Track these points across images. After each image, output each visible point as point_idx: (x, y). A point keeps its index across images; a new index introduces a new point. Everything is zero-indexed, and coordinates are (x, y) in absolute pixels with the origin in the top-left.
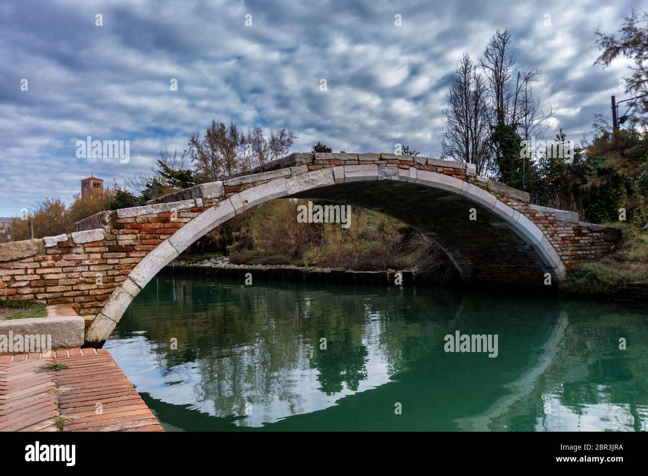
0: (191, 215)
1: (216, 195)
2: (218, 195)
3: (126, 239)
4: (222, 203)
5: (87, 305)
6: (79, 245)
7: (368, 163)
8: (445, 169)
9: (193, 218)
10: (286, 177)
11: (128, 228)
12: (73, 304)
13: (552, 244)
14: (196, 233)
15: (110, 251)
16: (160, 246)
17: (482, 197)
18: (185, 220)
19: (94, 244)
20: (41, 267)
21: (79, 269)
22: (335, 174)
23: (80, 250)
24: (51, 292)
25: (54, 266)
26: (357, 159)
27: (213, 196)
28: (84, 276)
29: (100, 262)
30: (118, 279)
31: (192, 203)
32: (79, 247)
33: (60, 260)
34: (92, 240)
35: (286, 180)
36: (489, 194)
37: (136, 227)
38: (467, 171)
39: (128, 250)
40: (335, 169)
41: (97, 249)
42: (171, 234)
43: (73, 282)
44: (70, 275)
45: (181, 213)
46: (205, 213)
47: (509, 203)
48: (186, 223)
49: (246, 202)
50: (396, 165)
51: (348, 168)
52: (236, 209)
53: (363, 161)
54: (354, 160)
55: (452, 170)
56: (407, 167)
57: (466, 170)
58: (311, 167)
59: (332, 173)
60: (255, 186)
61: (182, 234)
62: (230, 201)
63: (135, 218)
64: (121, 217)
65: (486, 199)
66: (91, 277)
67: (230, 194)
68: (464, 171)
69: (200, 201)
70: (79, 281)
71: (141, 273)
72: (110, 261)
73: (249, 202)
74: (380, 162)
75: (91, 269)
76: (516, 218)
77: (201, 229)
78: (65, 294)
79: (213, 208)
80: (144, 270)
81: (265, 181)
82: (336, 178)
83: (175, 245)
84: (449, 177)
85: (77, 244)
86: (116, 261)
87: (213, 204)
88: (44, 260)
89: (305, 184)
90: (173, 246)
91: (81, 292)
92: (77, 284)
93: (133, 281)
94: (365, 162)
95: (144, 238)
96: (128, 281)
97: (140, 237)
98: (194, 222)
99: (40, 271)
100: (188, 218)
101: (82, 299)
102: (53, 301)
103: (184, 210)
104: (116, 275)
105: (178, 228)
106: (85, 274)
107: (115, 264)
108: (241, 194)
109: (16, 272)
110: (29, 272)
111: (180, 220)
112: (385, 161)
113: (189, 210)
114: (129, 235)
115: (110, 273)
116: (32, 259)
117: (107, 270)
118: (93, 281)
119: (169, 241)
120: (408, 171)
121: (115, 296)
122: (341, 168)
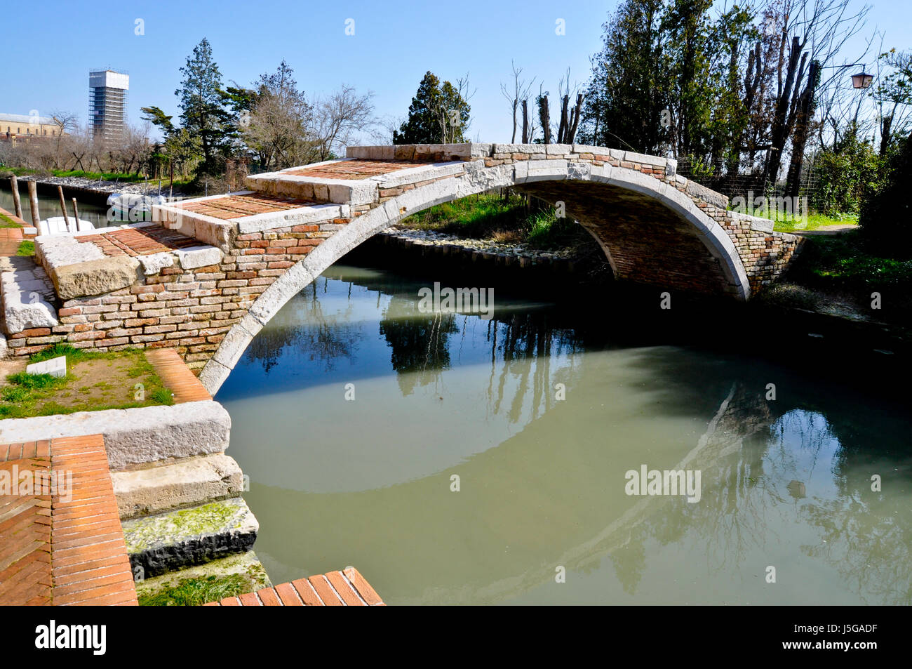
0: (334, 226)
1: (367, 200)
2: (369, 200)
3: (247, 261)
4: (375, 211)
5: (194, 349)
6: (188, 271)
7: (557, 157)
8: (643, 166)
9: (335, 232)
10: (456, 175)
11: (252, 246)
12: (178, 348)
13: (741, 259)
15: (227, 278)
16: (291, 270)
18: (325, 235)
19: (208, 269)
20: (139, 301)
21: (188, 302)
22: (516, 172)
23: (190, 276)
24: (150, 334)
25: (155, 300)
26: (544, 152)
27: (363, 203)
28: (193, 312)
29: (215, 293)
30: (235, 314)
31: (336, 211)
32: (188, 274)
33: (164, 291)
34: (205, 265)
35: (456, 180)
36: (686, 197)
37: (262, 244)
39: (251, 275)
40: (517, 165)
41: (212, 276)
42: (306, 254)
43: (178, 319)
44: (175, 310)
45: (321, 226)
46: (353, 224)
47: (705, 209)
48: (326, 238)
49: (404, 209)
50: (589, 161)
51: (532, 164)
52: (391, 219)
53: (551, 155)
54: (542, 153)
55: (651, 167)
56: (602, 163)
57: (666, 168)
58: (489, 163)
59: (512, 171)
60: (417, 188)
61: (320, 253)
62: (384, 208)
63: (262, 233)
64: (245, 232)
65: (682, 204)
66: (202, 313)
67: (384, 199)
68: (664, 169)
69: (346, 209)
70: (186, 319)
71: (265, 307)
72: (227, 291)
73: (407, 210)
74: (571, 156)
75: (202, 303)
78: (168, 336)
79: (362, 218)
80: (269, 302)
81: (430, 181)
82: (517, 177)
83: (309, 268)
84: (647, 176)
85: (185, 269)
86: (234, 291)
87: (363, 212)
88: (143, 291)
90: (307, 270)
91: (188, 332)
92: (183, 322)
93: (255, 315)
94: (554, 157)
95: (272, 260)
96: (249, 317)
97: (267, 258)
98: (337, 237)
99: (137, 306)
100: (330, 231)
101: (190, 341)
102: (153, 345)
103: (324, 222)
104: (234, 310)
105: (316, 246)
106: (194, 309)
107: (233, 295)
108: (399, 198)
109: (106, 309)
110: (123, 307)
111: (318, 234)
112: (577, 156)
113: (332, 221)
114: (252, 256)
115: (226, 306)
116: (127, 291)
117: (222, 303)
118: (204, 318)
119: (303, 263)
120: (601, 168)
121: (231, 337)
122: (525, 164)
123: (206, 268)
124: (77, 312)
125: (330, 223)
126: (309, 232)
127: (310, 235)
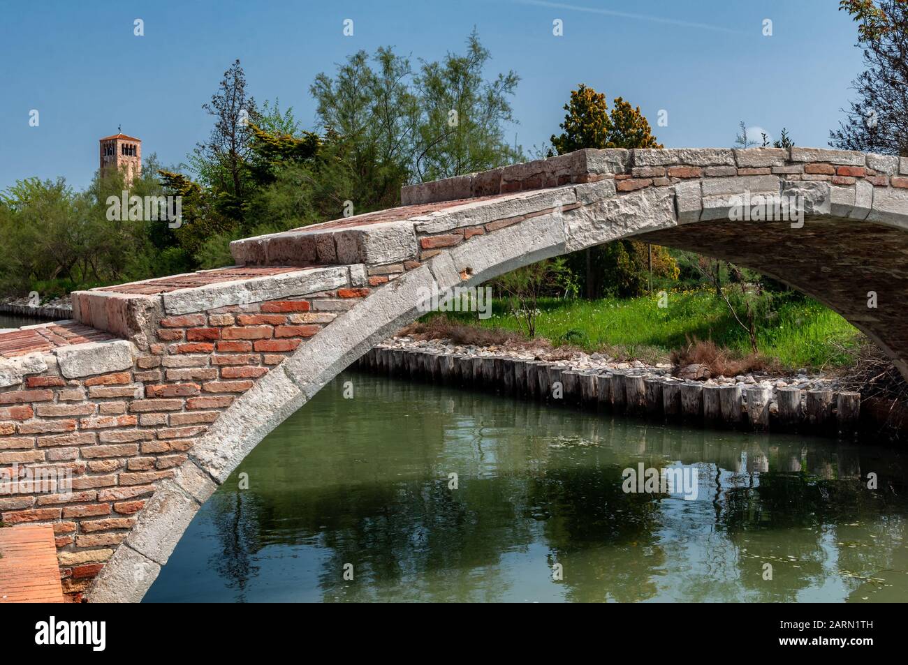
0: (338, 303)
1: (396, 255)
2: (401, 254)
3: (182, 365)
4: (412, 276)
5: (92, 524)
6: (73, 382)
7: (758, 172)
9: (341, 313)
10: (563, 209)
11: (189, 338)
12: (60, 523)
14: (350, 347)
15: (146, 395)
16: (263, 383)
18: (324, 318)
19: (110, 377)
21: (76, 437)
22: (679, 201)
23: (78, 391)
25: (17, 434)
26: (733, 163)
27: (391, 259)
28: (87, 456)
29: (125, 422)
30: (165, 461)
31: (341, 275)
32: (75, 386)
33: (31, 417)
34: (104, 370)
37: (208, 335)
39: (190, 391)
40: (680, 187)
41: (117, 391)
42: (290, 352)
43: (60, 468)
44: (53, 453)
45: (315, 301)
46: (374, 298)
48: (325, 324)
49: (469, 271)
50: (825, 176)
51: (710, 184)
53: (746, 167)
54: (726, 164)
56: (850, 180)
58: (624, 185)
59: (672, 199)
60: (488, 233)
61: (315, 350)
62: (430, 269)
63: (207, 313)
64: (174, 312)
66: (103, 458)
67: (429, 253)
69: (359, 271)
70: (73, 468)
71: (220, 448)
72: (147, 419)
73: (474, 272)
74: (786, 169)
75: (102, 439)
77: (360, 338)
78: (41, 499)
79: (389, 287)
80: (226, 441)
81: (513, 220)
82: (681, 210)
83: (298, 378)
85: (69, 379)
86: (160, 418)
87: (391, 277)
90: (294, 382)
91: (78, 493)
93: (200, 464)
94: (751, 171)
95: (227, 362)
96: (189, 468)
97: (218, 359)
98: (345, 323)
100: (331, 312)
101: (81, 509)
102: (15, 517)
103: (320, 294)
104: (161, 454)
105: (307, 338)
106: (87, 451)
107: (161, 426)
108: (457, 252)
111: (312, 317)
112: (799, 167)
113: (333, 293)
114: (192, 356)
115: (147, 447)
117: (140, 441)
118: (106, 467)
119: (285, 369)
120: (851, 190)
121: (158, 504)
122: (694, 184)
123: (107, 377)
125: (331, 296)
126: (295, 312)
127: (294, 317)
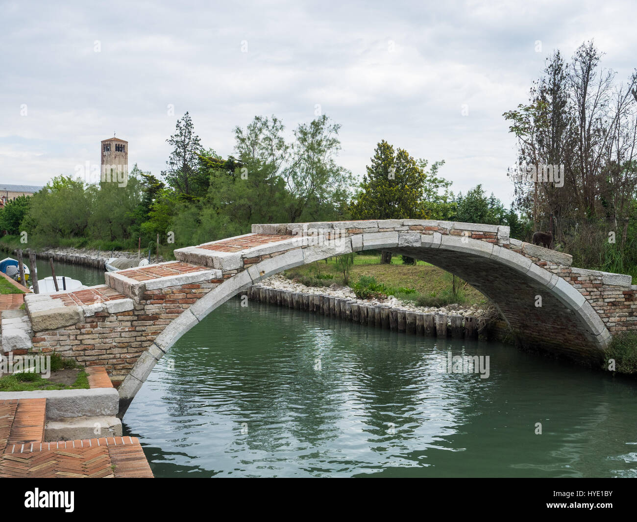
0: (212, 285)
1: (235, 266)
3: (152, 308)
4: (240, 275)
5: (119, 367)
6: (112, 315)
7: (388, 230)
8: (473, 233)
9: (212, 289)
10: (303, 247)
11: (155, 298)
12: (107, 366)
13: (596, 310)
14: (216, 302)
15: (138, 320)
16: (182, 315)
17: (515, 261)
18: (206, 291)
19: (125, 313)
20: (81, 334)
21: (113, 335)
22: (353, 243)
23: (114, 318)
24: (89, 356)
25: (92, 333)
26: (377, 227)
27: (232, 268)
28: (116, 342)
29: (130, 329)
30: (145, 344)
32: (113, 316)
33: (97, 327)
34: (124, 310)
35: (303, 250)
36: (523, 257)
37: (161, 297)
38: (499, 234)
39: (155, 318)
40: (354, 237)
41: (128, 318)
42: (193, 303)
43: (107, 346)
44: (105, 340)
45: (202, 284)
46: (226, 283)
47: (545, 267)
48: (206, 293)
49: (263, 272)
50: (419, 231)
51: (366, 236)
52: (253, 279)
53: (383, 228)
54: (374, 227)
55: (482, 233)
56: (431, 232)
57: (497, 233)
59: (350, 242)
60: (272, 257)
61: (202, 303)
62: (248, 272)
63: (161, 289)
64: (149, 289)
65: (519, 263)
66: (122, 343)
67: (248, 266)
68: (496, 234)
69: (219, 273)
70: (112, 346)
71: (165, 339)
72: (138, 329)
73: (266, 273)
74: (401, 229)
75: (122, 336)
76: (553, 282)
77: (219, 299)
78: (100, 357)
79: (231, 279)
80: (168, 337)
82: (353, 247)
83: (195, 313)
84: (478, 241)
86: (144, 328)
87: (232, 275)
88: (84, 327)
89: (322, 254)
90: (194, 315)
91: (113, 355)
92: (110, 349)
93: (158, 346)
94: (385, 230)
95: (169, 307)
96: (154, 347)
97: (165, 306)
98: (214, 293)
99: (79, 337)
100: (209, 288)
101: (114, 361)
102: (91, 363)
103: (204, 282)
104: (144, 341)
105: (200, 298)
106: (117, 340)
107: (143, 331)
108: (259, 265)
109: (62, 338)
110: (72, 337)
111: (200, 290)
112: (407, 228)
114: (156, 305)
115: (138, 339)
116: (74, 327)
117: (136, 337)
118: (124, 346)
119: (190, 310)
120: (431, 236)
121: (142, 360)
122: (360, 236)
124: (44, 340)
125: (209, 282)
126: (195, 289)
127: (194, 291)
